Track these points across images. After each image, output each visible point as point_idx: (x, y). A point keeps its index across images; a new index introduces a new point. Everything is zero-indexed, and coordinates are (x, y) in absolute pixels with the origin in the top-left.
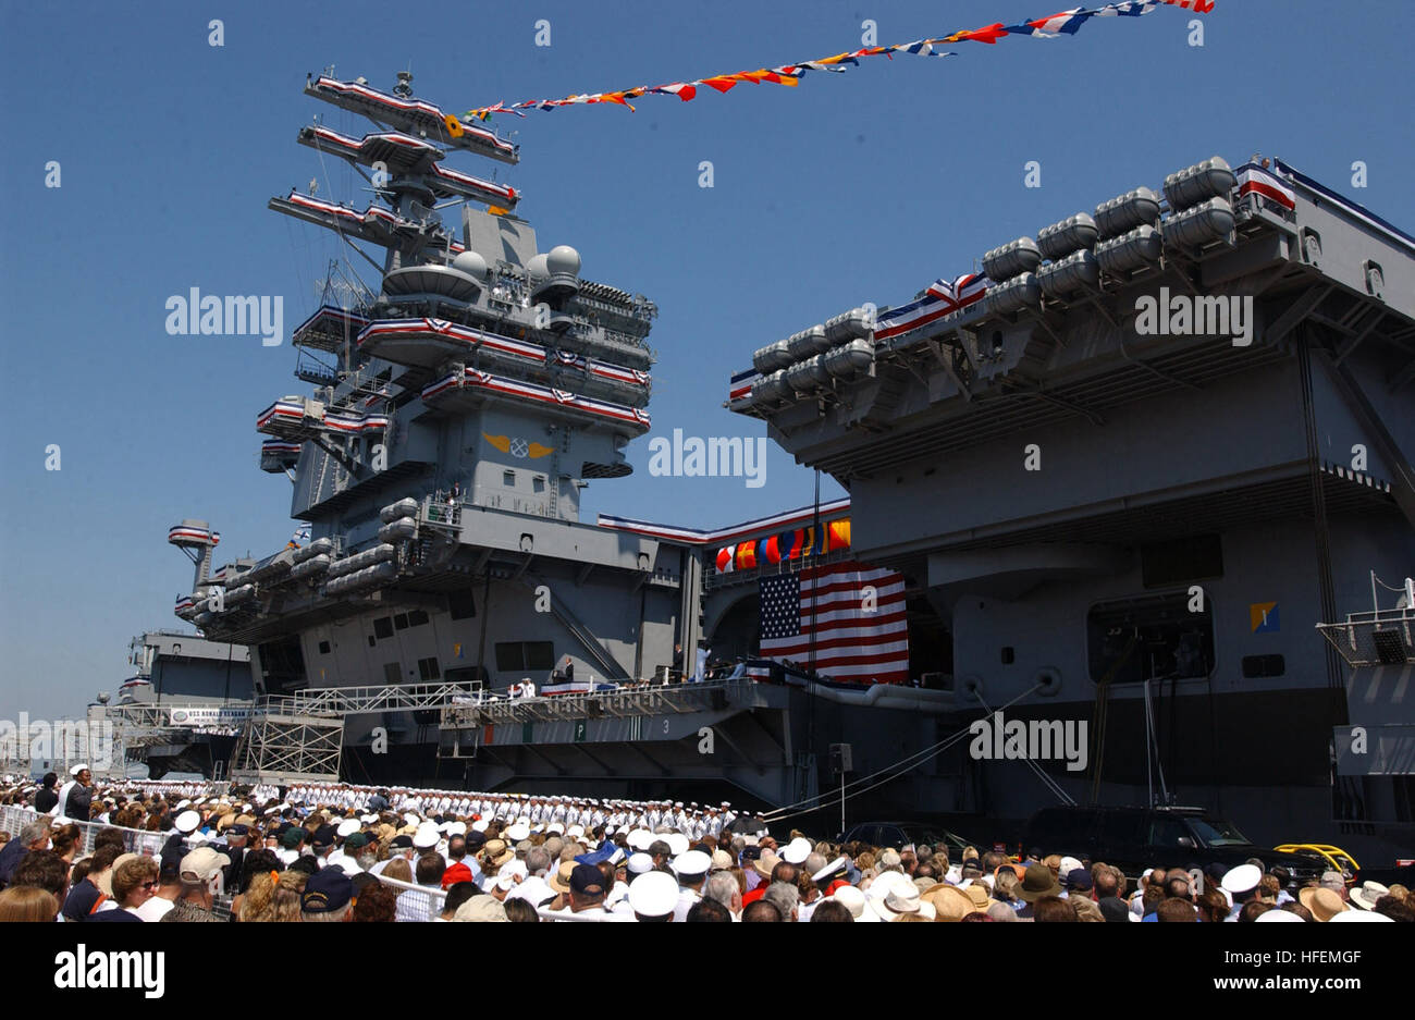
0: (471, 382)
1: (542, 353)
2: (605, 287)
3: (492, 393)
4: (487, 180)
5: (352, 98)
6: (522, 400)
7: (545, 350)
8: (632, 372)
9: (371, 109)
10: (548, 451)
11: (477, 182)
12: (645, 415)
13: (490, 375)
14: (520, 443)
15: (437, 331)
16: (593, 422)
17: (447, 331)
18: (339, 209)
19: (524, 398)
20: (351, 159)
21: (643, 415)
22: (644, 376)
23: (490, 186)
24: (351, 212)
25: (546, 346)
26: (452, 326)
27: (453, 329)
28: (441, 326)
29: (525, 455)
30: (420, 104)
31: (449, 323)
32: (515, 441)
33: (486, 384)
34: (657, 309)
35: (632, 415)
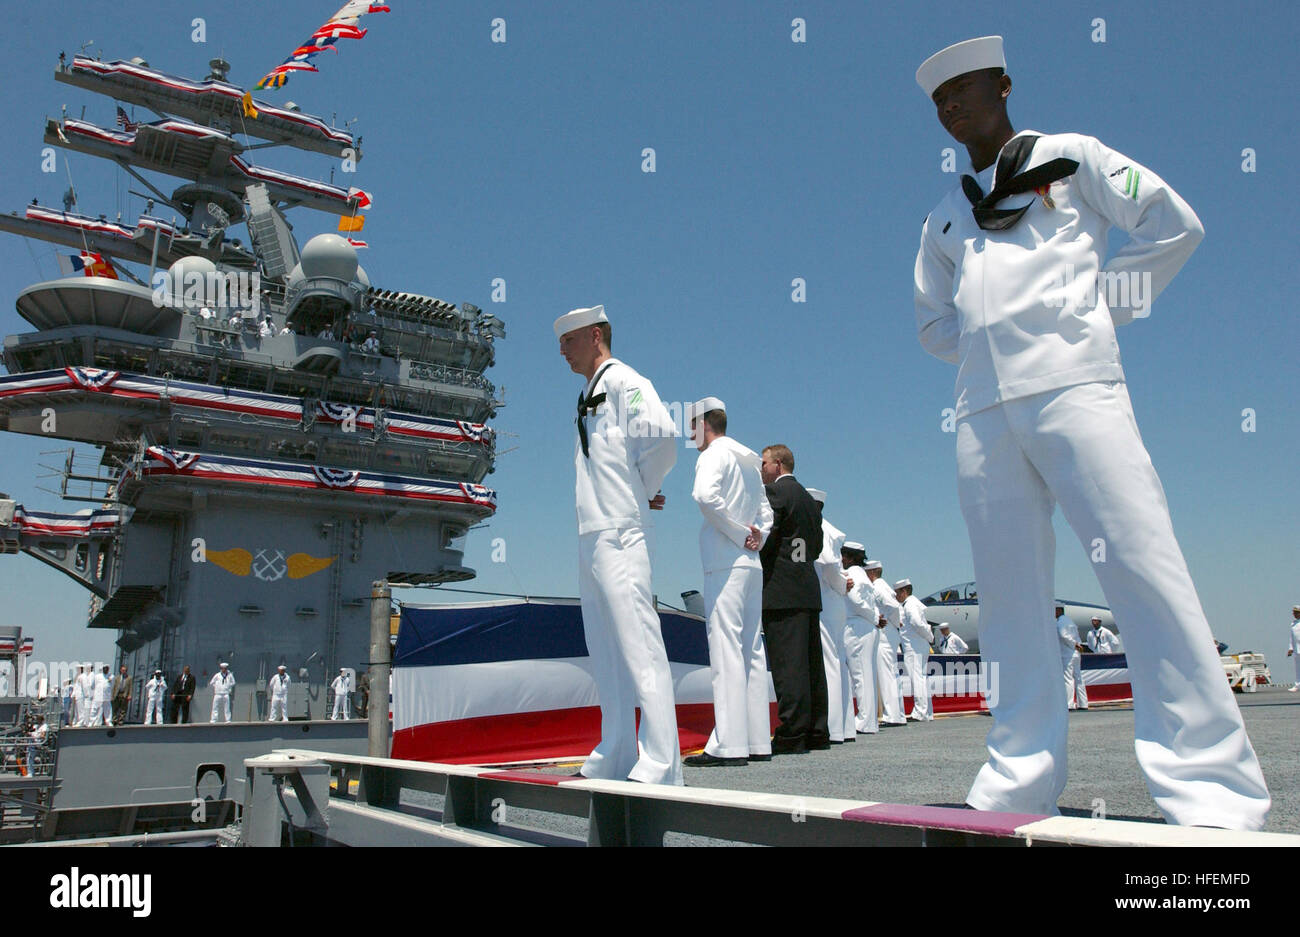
0: (155, 470)
1: (297, 409)
2: (410, 296)
3: (203, 484)
4: (317, 180)
5: (121, 83)
6: (259, 489)
7: (301, 403)
8: (458, 426)
9: (151, 96)
10: (324, 563)
11: (301, 182)
12: (482, 491)
13: (193, 454)
14: (271, 555)
15: (87, 388)
16: (394, 512)
17: (109, 388)
18: (99, 224)
19: (262, 487)
20: (122, 160)
21: (480, 492)
22: (478, 430)
23: (320, 186)
24: (117, 228)
25: (304, 395)
26: (116, 378)
27: (120, 383)
28: (95, 379)
29: (279, 575)
30: (215, 86)
31: (112, 374)
32: (261, 554)
33: (186, 470)
34: (502, 325)
35: (457, 493)
